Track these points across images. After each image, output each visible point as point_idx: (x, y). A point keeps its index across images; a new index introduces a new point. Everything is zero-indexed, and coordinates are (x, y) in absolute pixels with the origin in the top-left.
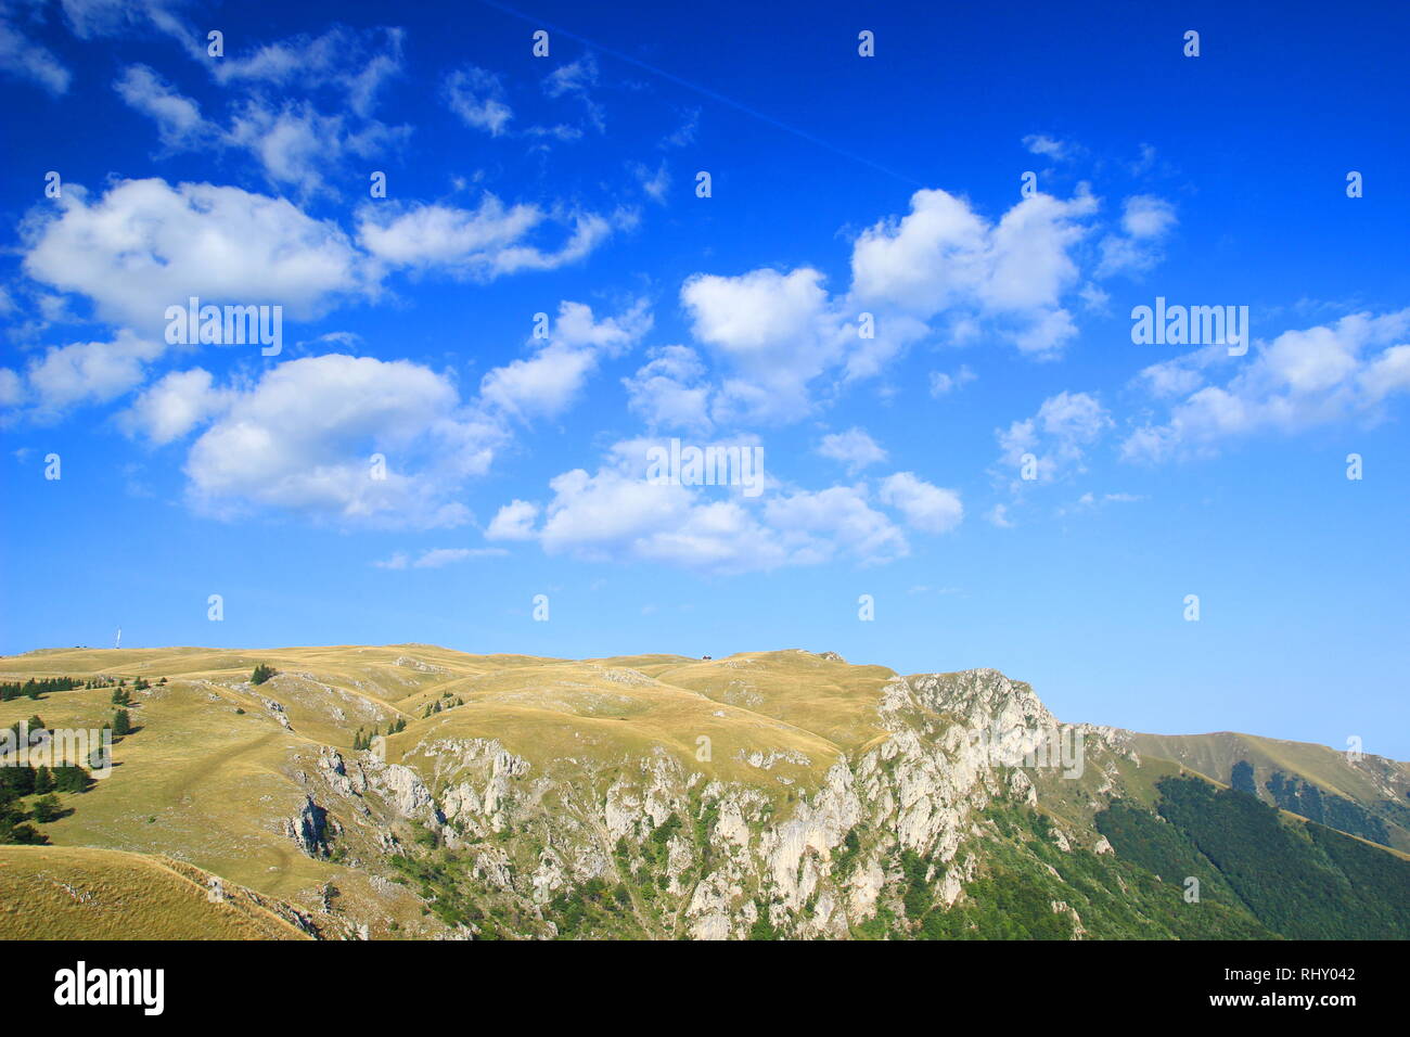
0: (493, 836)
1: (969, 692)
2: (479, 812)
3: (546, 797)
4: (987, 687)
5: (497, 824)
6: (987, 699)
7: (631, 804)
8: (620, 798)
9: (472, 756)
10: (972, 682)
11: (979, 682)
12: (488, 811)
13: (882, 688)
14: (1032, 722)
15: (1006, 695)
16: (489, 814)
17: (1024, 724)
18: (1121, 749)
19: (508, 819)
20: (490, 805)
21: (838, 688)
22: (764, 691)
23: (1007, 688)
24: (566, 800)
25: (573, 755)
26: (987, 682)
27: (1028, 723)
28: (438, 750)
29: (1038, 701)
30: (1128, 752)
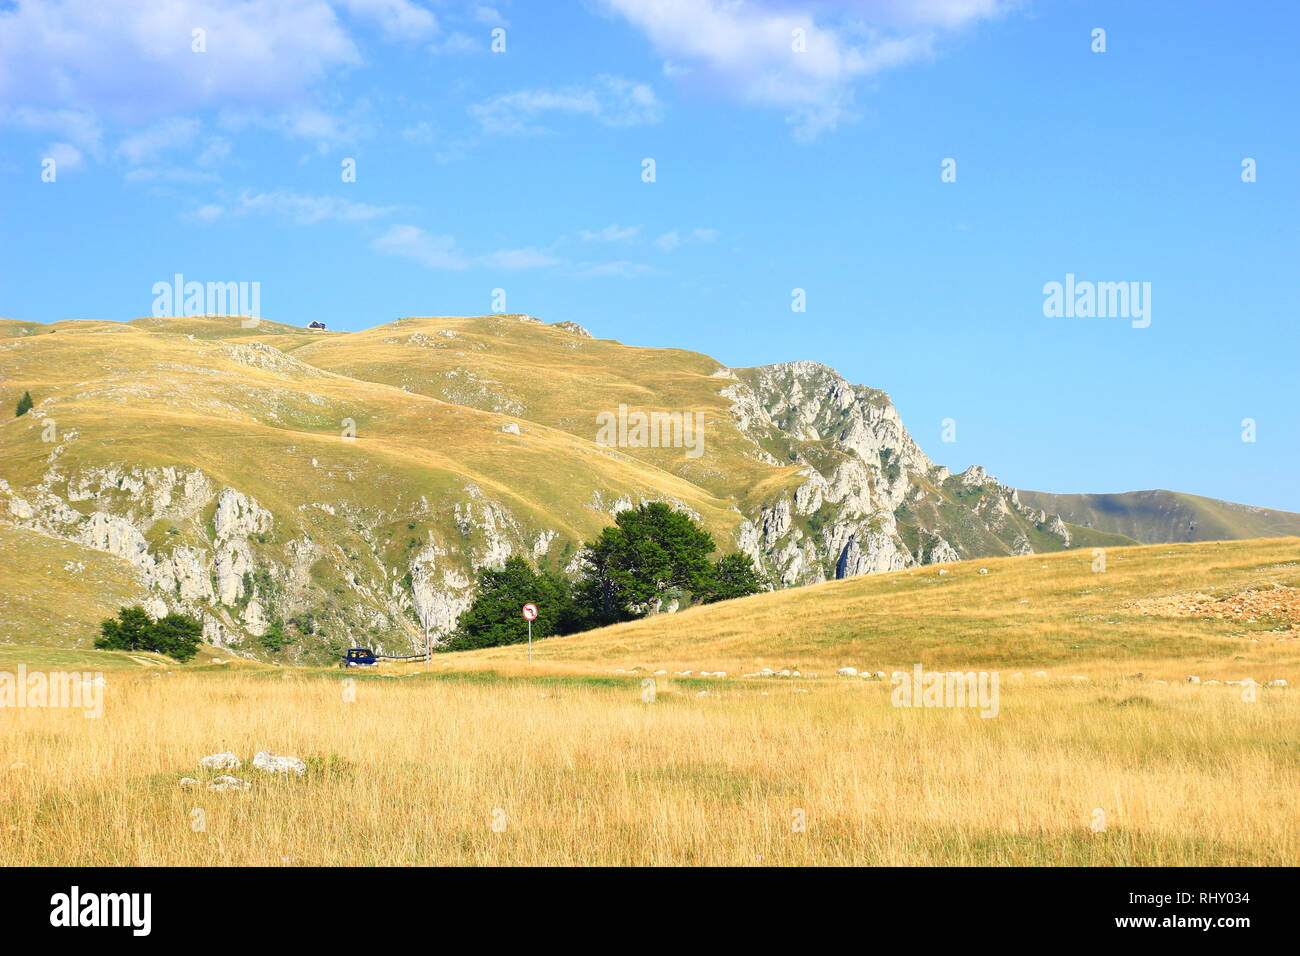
0: (251, 642)
1: (781, 405)
2: (213, 601)
3: (317, 572)
4: (811, 396)
5: (256, 623)
6: (811, 418)
7: (457, 585)
8: (439, 575)
9: (166, 500)
10: (786, 385)
11: (797, 387)
12: (228, 598)
13: (719, 390)
14: (891, 461)
15: (846, 412)
16: (231, 604)
17: (878, 464)
18: (1038, 513)
19: (269, 611)
20: (231, 589)
21: (641, 389)
22: (516, 391)
23: (847, 399)
24: (350, 577)
25: (322, 498)
26: (811, 386)
27: (884, 463)
28: (94, 488)
29: (899, 424)
30: (1050, 519)
